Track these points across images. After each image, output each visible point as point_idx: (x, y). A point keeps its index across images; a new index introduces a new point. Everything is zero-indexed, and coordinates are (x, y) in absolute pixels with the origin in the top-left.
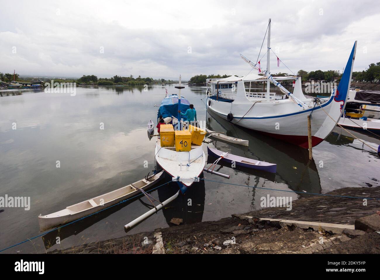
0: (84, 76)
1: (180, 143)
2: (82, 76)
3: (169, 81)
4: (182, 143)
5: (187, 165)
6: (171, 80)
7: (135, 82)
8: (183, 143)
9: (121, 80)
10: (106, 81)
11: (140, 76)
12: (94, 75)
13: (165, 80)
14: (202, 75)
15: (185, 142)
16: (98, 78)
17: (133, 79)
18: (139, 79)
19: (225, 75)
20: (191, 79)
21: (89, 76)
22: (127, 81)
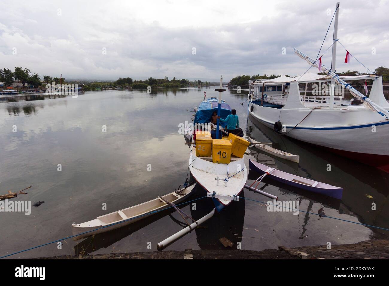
0: (120, 78)
1: (218, 153)
2: (119, 79)
3: (206, 82)
4: (220, 154)
5: (225, 179)
6: (208, 82)
7: (170, 84)
8: (222, 153)
9: (155, 82)
10: (140, 84)
11: (175, 78)
12: (130, 78)
13: (202, 82)
14: (244, 75)
15: (224, 152)
16: (133, 80)
17: (168, 81)
18: (174, 81)
19: (274, 75)
20: (231, 81)
21: (124, 79)
22: (162, 83)
